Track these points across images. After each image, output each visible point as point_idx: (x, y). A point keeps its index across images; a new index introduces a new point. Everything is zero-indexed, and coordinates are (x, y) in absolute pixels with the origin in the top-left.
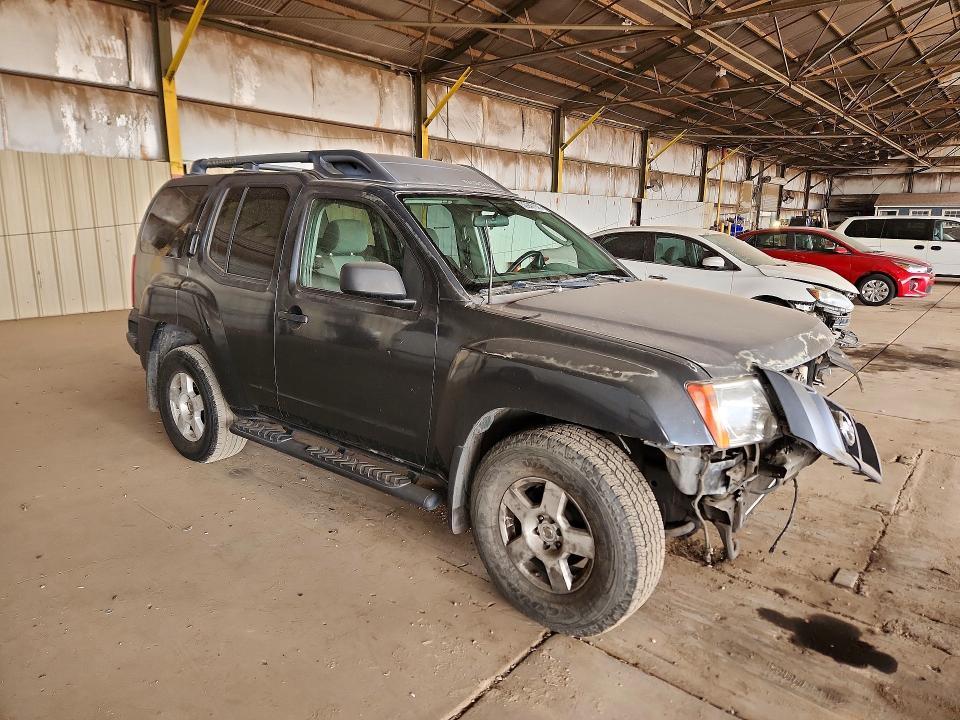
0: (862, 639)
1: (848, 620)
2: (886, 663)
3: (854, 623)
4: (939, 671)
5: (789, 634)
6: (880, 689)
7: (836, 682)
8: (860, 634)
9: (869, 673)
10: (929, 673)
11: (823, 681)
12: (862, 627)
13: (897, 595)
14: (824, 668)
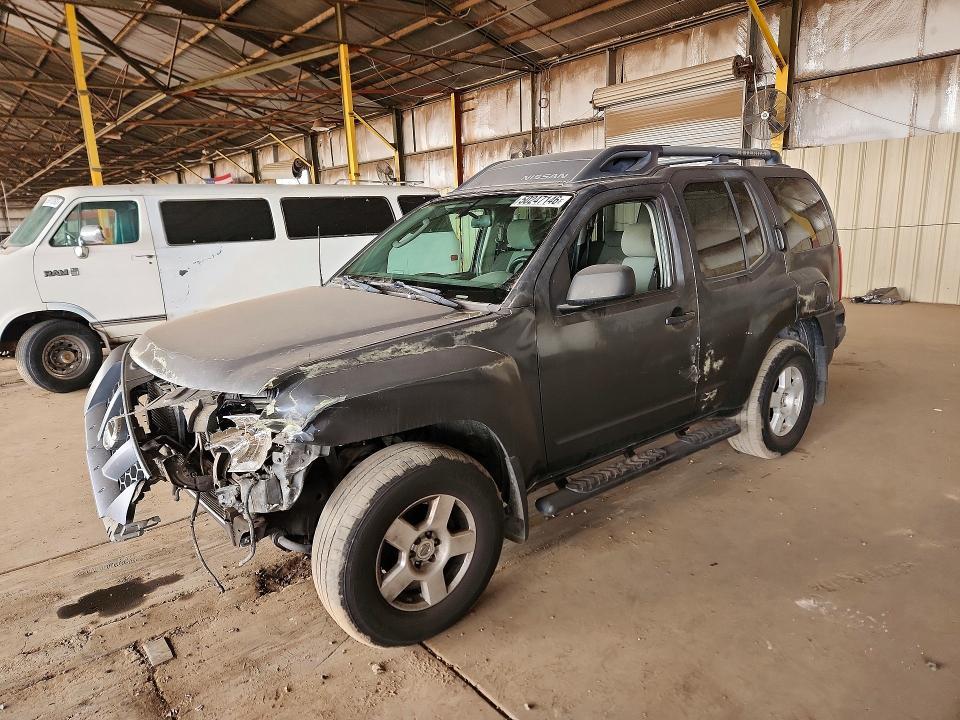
0: (96, 614)
1: (119, 616)
2: (67, 612)
3: (113, 618)
4: (27, 635)
5: (146, 580)
6: (60, 597)
7: (89, 580)
8: (100, 616)
9: (75, 599)
10: (34, 629)
11: (97, 575)
12: (103, 620)
13: (100, 674)
14: (105, 581)
